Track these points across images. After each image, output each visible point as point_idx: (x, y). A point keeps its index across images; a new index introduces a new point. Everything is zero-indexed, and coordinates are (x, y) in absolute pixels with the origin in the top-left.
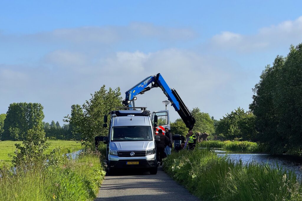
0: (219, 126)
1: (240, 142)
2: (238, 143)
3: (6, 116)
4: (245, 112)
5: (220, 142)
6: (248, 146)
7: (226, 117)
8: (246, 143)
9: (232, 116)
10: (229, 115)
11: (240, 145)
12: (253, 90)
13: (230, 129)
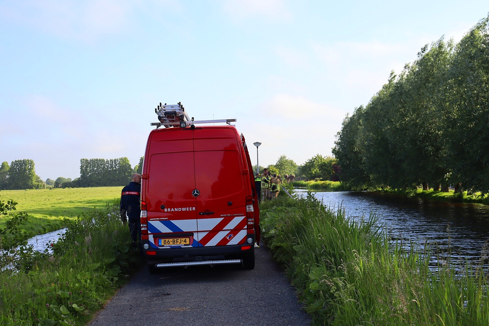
0: (302, 169)
1: (322, 182)
2: (319, 182)
3: (138, 167)
4: (323, 158)
5: (303, 182)
6: (330, 184)
7: (307, 162)
8: (328, 182)
9: (313, 161)
10: (310, 160)
11: (322, 184)
12: (335, 136)
13: (311, 171)
